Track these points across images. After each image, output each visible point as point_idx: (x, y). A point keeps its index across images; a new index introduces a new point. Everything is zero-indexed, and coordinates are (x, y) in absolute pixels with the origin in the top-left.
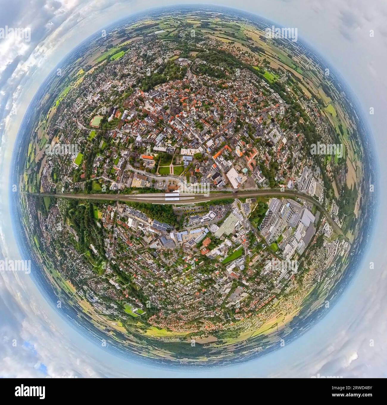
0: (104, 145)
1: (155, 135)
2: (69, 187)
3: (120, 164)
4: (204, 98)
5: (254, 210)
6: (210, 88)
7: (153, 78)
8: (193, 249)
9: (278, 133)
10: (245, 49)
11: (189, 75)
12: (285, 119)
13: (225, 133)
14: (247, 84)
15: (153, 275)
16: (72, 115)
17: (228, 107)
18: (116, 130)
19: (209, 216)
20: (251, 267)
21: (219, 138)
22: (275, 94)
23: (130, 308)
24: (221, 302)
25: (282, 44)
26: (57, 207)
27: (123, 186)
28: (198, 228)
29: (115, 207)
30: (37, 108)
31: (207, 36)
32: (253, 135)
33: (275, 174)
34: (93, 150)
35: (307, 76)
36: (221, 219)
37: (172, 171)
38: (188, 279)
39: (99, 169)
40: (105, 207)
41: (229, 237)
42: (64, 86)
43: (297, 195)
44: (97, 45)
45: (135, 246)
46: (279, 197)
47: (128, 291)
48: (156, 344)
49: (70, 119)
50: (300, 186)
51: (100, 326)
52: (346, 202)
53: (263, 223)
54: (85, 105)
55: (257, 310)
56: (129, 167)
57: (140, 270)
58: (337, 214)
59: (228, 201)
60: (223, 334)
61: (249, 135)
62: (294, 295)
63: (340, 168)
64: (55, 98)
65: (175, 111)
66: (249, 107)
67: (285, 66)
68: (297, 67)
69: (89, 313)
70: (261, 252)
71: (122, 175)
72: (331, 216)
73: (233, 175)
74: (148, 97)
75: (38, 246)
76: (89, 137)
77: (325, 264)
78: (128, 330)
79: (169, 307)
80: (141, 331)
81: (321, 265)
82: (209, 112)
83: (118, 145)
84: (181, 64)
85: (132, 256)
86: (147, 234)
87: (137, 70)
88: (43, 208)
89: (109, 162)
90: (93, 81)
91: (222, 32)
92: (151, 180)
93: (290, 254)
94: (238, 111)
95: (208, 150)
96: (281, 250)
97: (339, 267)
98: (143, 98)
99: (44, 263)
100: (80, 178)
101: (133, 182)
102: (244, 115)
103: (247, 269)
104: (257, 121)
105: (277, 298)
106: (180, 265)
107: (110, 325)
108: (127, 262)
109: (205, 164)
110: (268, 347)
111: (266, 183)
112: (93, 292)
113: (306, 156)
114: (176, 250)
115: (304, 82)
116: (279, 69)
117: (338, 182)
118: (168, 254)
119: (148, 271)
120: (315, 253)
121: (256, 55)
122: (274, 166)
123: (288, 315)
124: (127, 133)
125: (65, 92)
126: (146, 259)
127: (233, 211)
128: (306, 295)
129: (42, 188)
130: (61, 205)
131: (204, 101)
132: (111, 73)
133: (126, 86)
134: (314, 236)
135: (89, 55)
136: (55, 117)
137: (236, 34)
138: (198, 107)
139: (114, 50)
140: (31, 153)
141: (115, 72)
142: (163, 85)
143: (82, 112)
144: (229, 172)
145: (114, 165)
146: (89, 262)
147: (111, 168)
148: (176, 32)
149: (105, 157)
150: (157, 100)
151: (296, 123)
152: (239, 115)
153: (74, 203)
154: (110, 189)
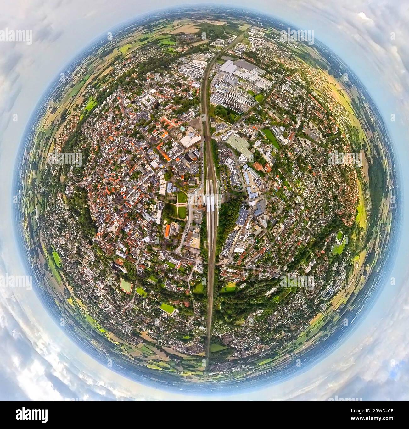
0: (153, 278)
1: (144, 222)
2: (199, 321)
3: (174, 261)
4: (108, 170)
5: (222, 119)
6: (98, 164)
7: (83, 222)
8: (266, 180)
9: (146, 97)
10: (62, 128)
11: (83, 184)
12: (132, 91)
13: (144, 149)
14: (96, 127)
15: (297, 223)
16: (117, 315)
17: (118, 146)
18: (136, 264)
19: (230, 165)
20: (281, 119)
21: (149, 155)
22: (108, 100)
23: (337, 248)
24: (321, 148)
25: (60, 93)
26: (222, 336)
27: (199, 258)
28: (243, 176)
29: (222, 267)
30: (107, 356)
31: (46, 165)
32: (147, 121)
33: (186, 99)
34: (158, 291)
35: (92, 70)
36: (232, 152)
37: (183, 205)
38: (298, 184)
39: (179, 285)
40: (222, 279)
41: (251, 143)
42: (84, 322)
43: (207, 78)
44: (43, 281)
45: (266, 245)
46: (209, 95)
47: (317, 251)
48: (375, 216)
49: (121, 317)
50: (198, 76)
51: (361, 282)
52: (212, 33)
53: (236, 110)
54: (107, 298)
55: (325, 111)
56: (178, 251)
57: (293, 238)
58: (224, 40)
59: (214, 146)
60: (355, 145)
61: (147, 125)
62: (307, 76)
63: (180, 39)
64: (96, 333)
65: (120, 200)
66: (120, 125)
67: (81, 91)
68: (83, 80)
69: (347, 296)
70: (266, 110)
71: (187, 259)
72: (226, 45)
73: (187, 141)
74: (103, 228)
75: (270, 360)
76: (143, 295)
77: (273, 49)
78: (363, 250)
79: (331, 204)
80: (362, 234)
81: (274, 52)
82: (122, 165)
83: (154, 262)
84: (72, 192)
85: (277, 247)
86: (251, 231)
87: (74, 238)
88: (225, 353)
89: (172, 273)
90: (81, 287)
91: (44, 149)
92: (192, 228)
93: (266, 82)
94: (122, 136)
95: (161, 166)
96: (262, 91)
97: (276, 36)
98: (104, 233)
99: (290, 352)
100: (189, 307)
101: (195, 247)
102: (127, 130)
103: (284, 123)
104: (134, 117)
105: (312, 92)
106: (284, 194)
107: (359, 269)
108: (285, 253)
109: (176, 170)
110: (363, 97)
111: (195, 108)
112: (322, 292)
113: (168, 71)
114: (268, 198)
115: (98, 74)
116: (84, 96)
117: (193, 41)
118: (273, 207)
119: (293, 229)
120: (263, 58)
121: (69, 118)
122: (178, 100)
123: (328, 80)
124: (140, 253)
125: (91, 321)
126: (279, 231)
127: (224, 140)
128: (305, 65)
129: (200, 354)
130: (221, 330)
131: (111, 170)
132: (75, 267)
133: (90, 251)
134: (246, 60)
135: (53, 290)
136: (118, 334)
137: (47, 136)
138: (117, 175)
139: (50, 262)
140: (159, 366)
141: (74, 263)
142: (91, 211)
143: (115, 302)
144: (185, 145)
145: (176, 267)
146: (286, 298)
147: (179, 271)
148: (39, 196)
149: (166, 278)
150: (107, 219)
151: (136, 81)
152: (127, 135)
153: (218, 315)
154: (202, 272)
